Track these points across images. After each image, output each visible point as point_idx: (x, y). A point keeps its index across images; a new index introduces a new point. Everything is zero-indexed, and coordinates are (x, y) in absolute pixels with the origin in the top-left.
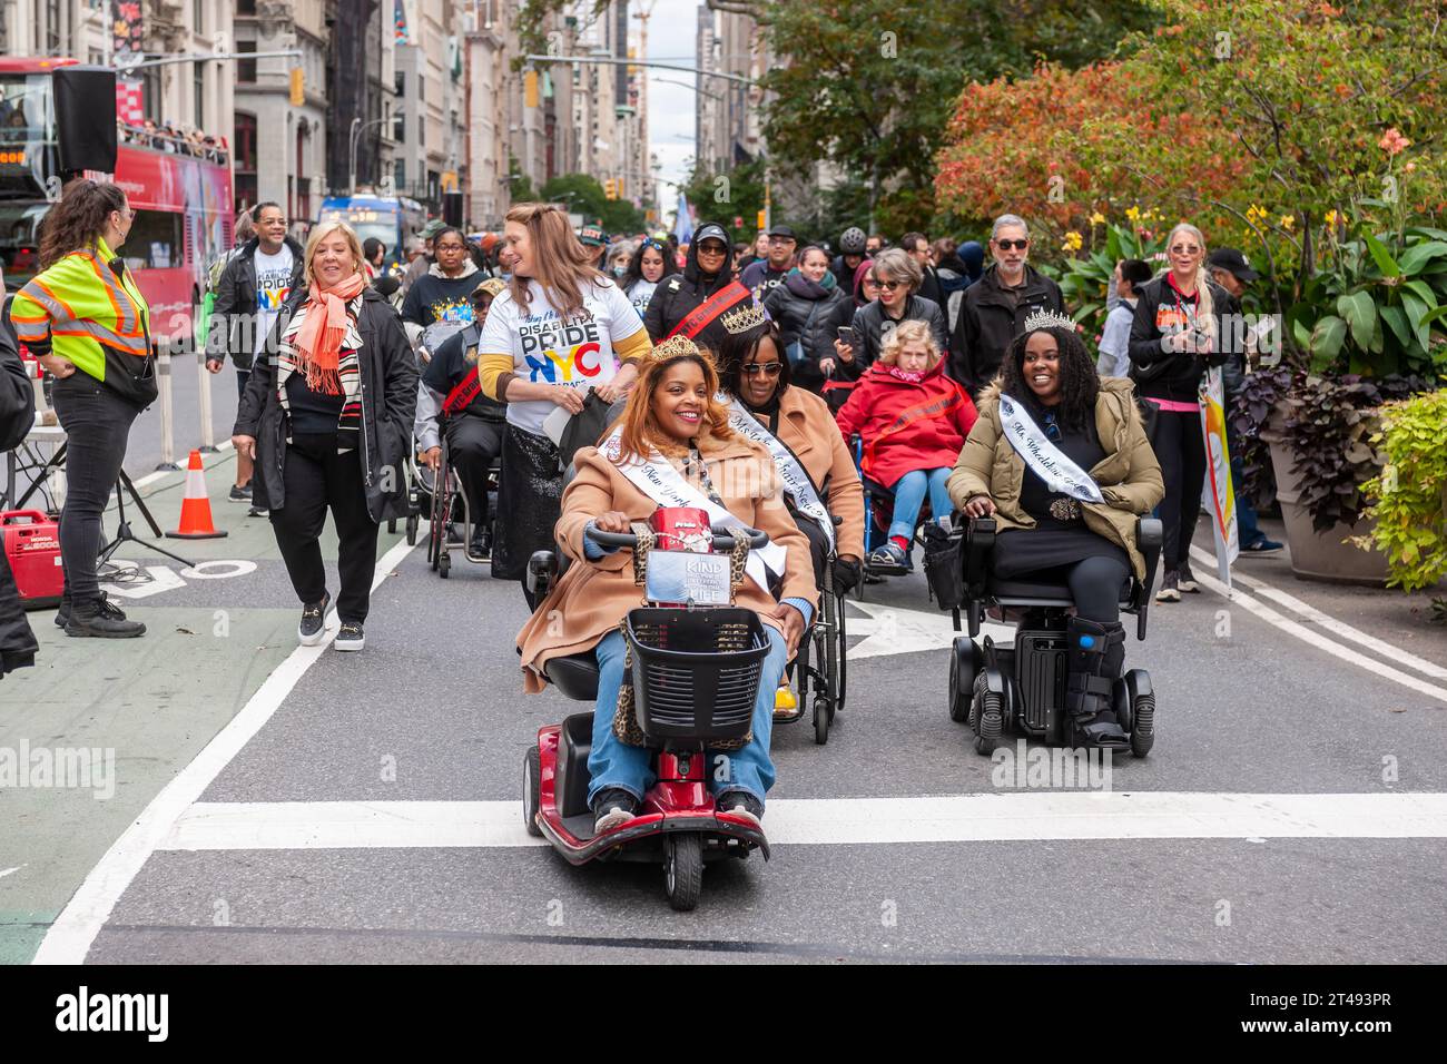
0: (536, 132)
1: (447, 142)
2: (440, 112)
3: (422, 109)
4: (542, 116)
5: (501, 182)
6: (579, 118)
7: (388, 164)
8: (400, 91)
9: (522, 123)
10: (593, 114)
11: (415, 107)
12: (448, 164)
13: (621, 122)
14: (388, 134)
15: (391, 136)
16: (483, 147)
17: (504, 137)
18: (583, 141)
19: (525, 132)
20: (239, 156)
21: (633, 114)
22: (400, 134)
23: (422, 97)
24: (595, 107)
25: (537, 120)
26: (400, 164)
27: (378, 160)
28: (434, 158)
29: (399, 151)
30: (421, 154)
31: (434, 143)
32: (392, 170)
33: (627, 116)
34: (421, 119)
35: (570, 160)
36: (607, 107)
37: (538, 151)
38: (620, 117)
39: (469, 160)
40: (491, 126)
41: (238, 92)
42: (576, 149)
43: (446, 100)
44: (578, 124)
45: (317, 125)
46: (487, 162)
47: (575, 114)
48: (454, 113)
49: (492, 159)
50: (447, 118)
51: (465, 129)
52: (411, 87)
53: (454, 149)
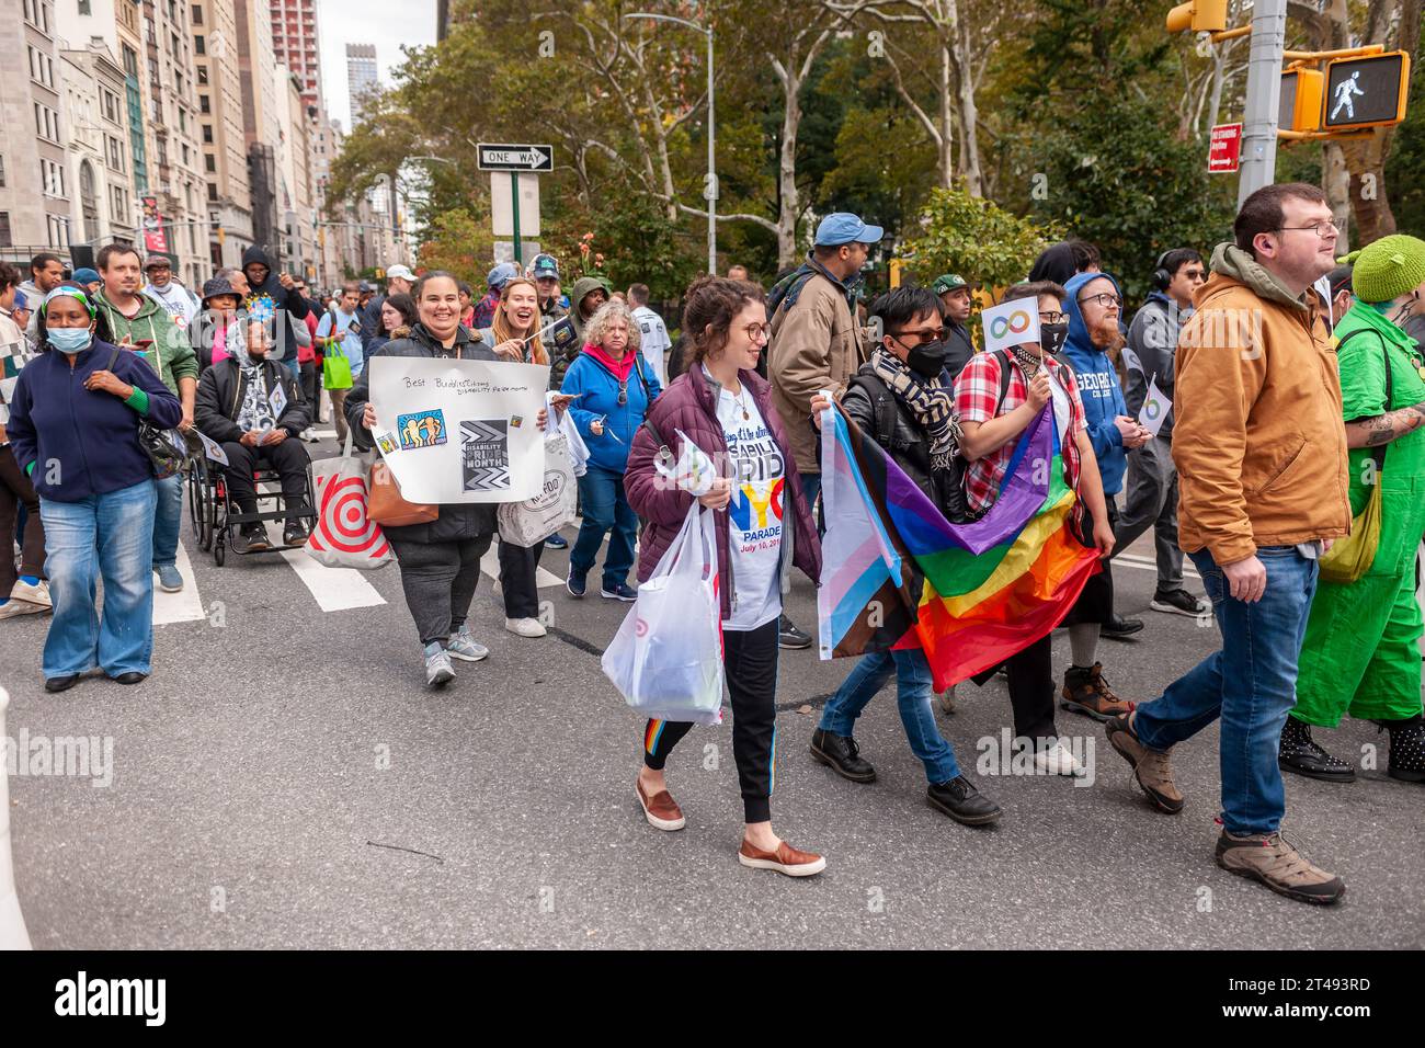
0: (356, 249)
1: (313, 254)
2: (308, 241)
3: (300, 240)
4: (358, 242)
8: (289, 232)
9: (348, 245)
10: (382, 241)
11: (295, 239)
14: (284, 249)
15: (286, 252)
16: (330, 256)
17: (341, 252)
18: (378, 253)
19: (350, 250)
20: (214, 261)
22: (290, 251)
23: (299, 234)
24: (383, 238)
25: (356, 244)
26: (291, 264)
27: (280, 263)
28: (307, 261)
29: (290, 258)
30: (301, 259)
31: (307, 254)
34: (300, 245)
36: (389, 237)
37: (357, 257)
40: (334, 247)
41: (211, 234)
43: (311, 236)
44: (375, 246)
47: (374, 241)
48: (316, 242)
49: (335, 261)
50: (312, 244)
51: (321, 248)
52: (294, 231)
53: (317, 257)
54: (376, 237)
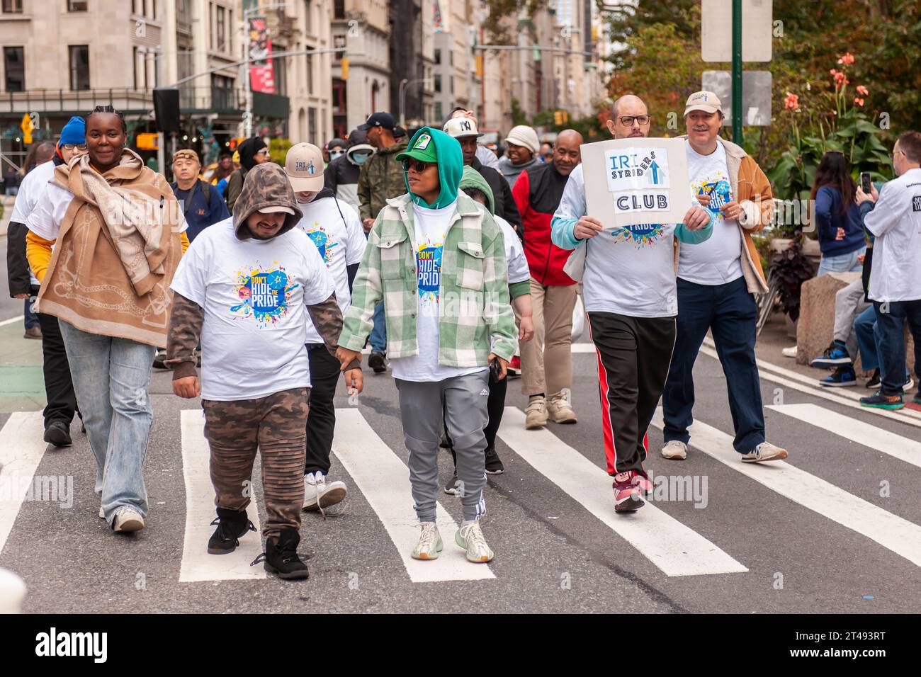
0: (529, 83)
1: (468, 90)
2: (463, 72)
3: (452, 71)
4: (533, 72)
5: (505, 114)
6: (558, 72)
7: (430, 106)
8: (438, 60)
9: (519, 76)
10: (567, 69)
11: (445, 70)
12: (469, 105)
13: (588, 74)
14: (429, 85)
15: (432, 89)
17: (508, 87)
18: (561, 87)
19: (521, 83)
20: (336, 103)
21: (595, 68)
22: (438, 87)
23: (452, 62)
24: (569, 65)
25: (529, 75)
26: (438, 106)
27: (423, 104)
29: (438, 98)
30: (452, 99)
31: (460, 92)
32: (433, 110)
33: (592, 70)
34: (452, 78)
35: (552, 99)
36: (578, 63)
37: (531, 94)
38: (587, 70)
39: (484, 101)
40: (498, 79)
41: (334, 66)
42: (557, 92)
43: (468, 65)
44: (557, 76)
45: (383, 85)
46: (496, 102)
47: (555, 70)
48: (473, 73)
49: (499, 99)
50: (469, 76)
51: (481, 82)
52: (445, 58)
53: (474, 95)
54: (559, 64)
